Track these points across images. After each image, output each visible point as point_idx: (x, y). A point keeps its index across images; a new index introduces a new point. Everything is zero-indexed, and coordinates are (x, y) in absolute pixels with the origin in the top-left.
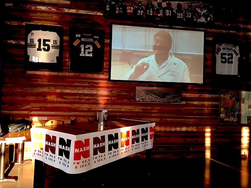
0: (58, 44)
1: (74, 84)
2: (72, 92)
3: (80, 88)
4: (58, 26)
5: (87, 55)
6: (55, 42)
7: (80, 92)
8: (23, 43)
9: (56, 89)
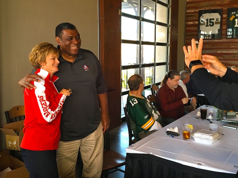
0: (219, 21)
1: (230, 47)
2: (229, 52)
3: (234, 49)
4: (220, 8)
6: (217, 19)
7: (235, 52)
8: (197, 23)
9: (218, 51)
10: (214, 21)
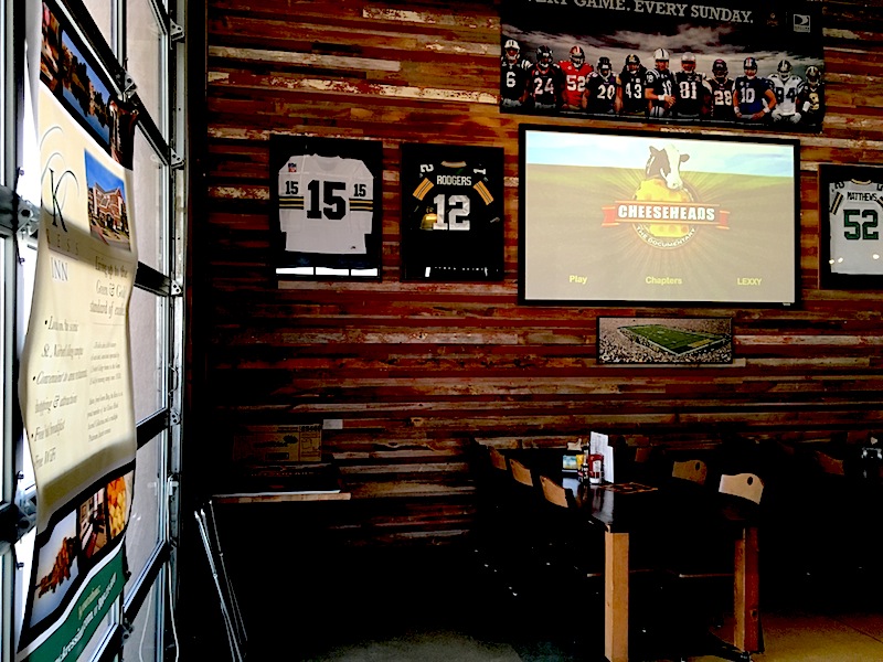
0: (369, 195)
1: (417, 317)
2: (414, 341)
3: (435, 329)
4: (367, 139)
5: (454, 227)
6: (360, 189)
7: (437, 341)
8: (263, 194)
9: (366, 333)
10: (347, 195)
